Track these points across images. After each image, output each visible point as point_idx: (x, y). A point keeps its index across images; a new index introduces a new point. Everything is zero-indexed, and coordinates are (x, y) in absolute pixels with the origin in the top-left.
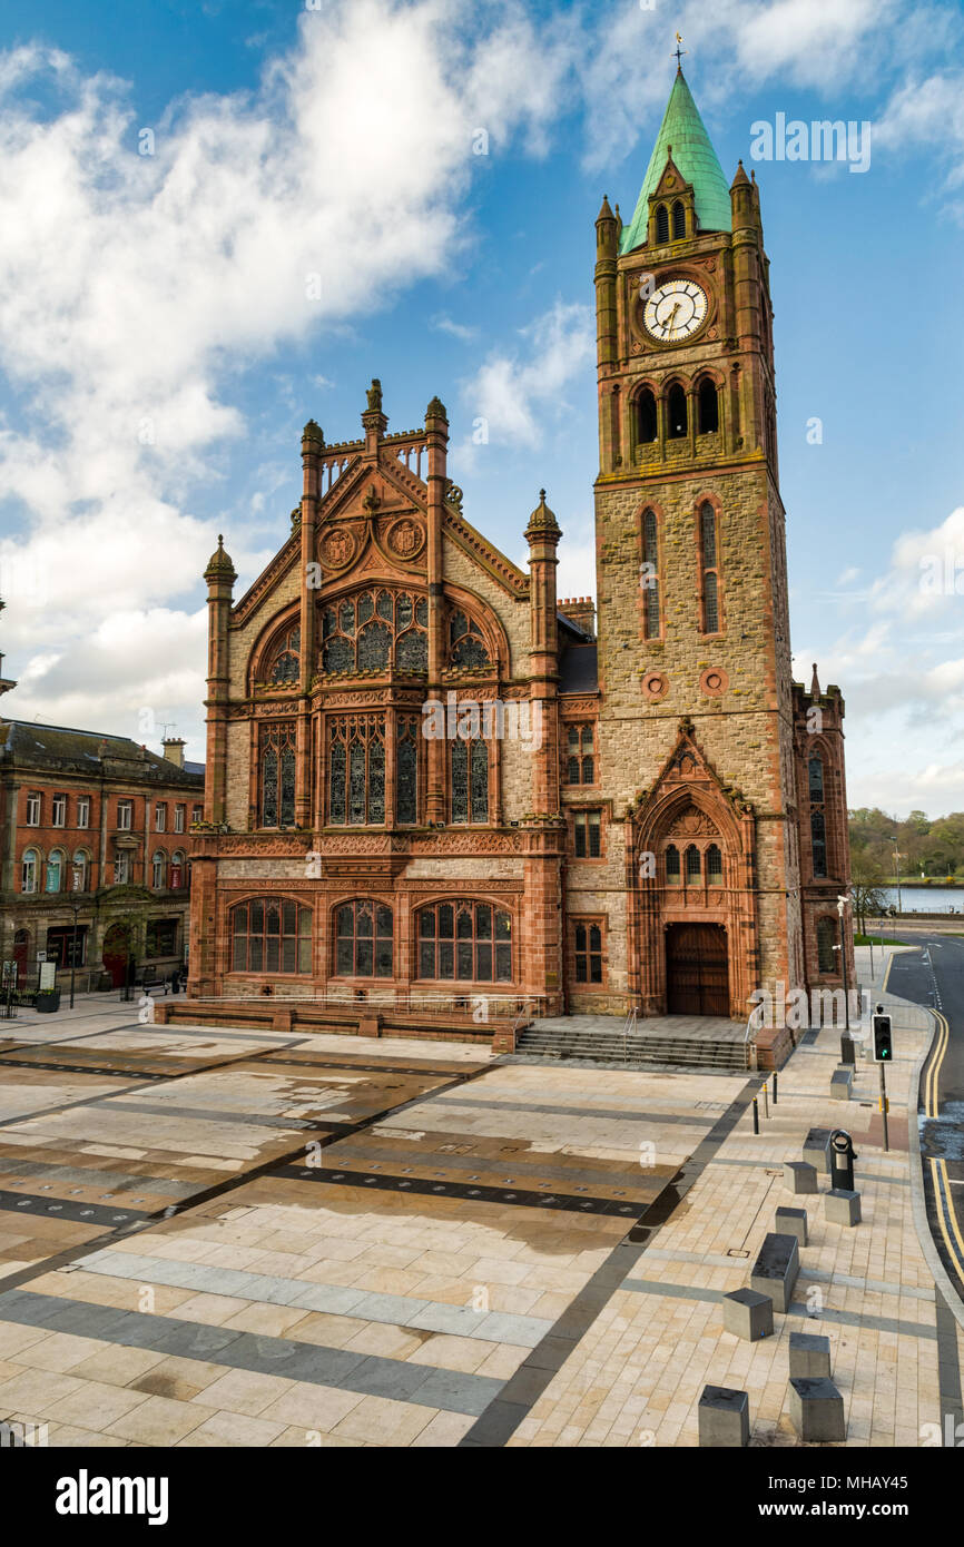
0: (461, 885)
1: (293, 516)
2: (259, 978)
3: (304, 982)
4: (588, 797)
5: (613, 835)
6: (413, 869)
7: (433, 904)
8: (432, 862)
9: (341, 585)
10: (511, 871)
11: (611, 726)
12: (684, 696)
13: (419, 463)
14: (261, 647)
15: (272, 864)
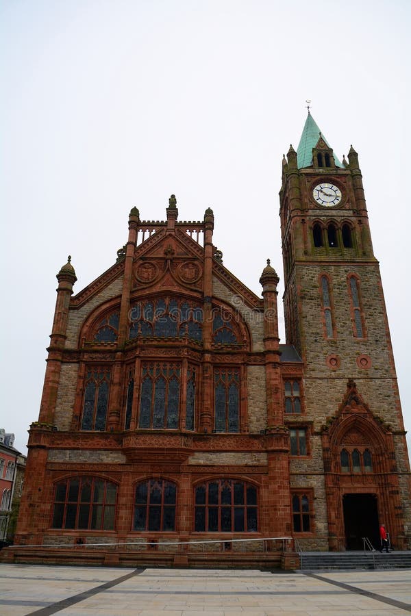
0: (227, 470)
1: (118, 252)
2: (74, 533)
3: (109, 535)
4: (300, 419)
5: (314, 441)
6: (193, 458)
7: (205, 482)
8: (207, 455)
9: (147, 292)
10: (258, 461)
11: (309, 381)
12: (349, 368)
13: (199, 237)
14: (91, 320)
15: (91, 454)
